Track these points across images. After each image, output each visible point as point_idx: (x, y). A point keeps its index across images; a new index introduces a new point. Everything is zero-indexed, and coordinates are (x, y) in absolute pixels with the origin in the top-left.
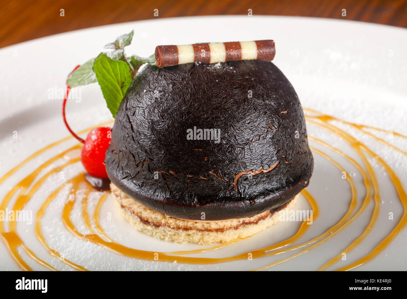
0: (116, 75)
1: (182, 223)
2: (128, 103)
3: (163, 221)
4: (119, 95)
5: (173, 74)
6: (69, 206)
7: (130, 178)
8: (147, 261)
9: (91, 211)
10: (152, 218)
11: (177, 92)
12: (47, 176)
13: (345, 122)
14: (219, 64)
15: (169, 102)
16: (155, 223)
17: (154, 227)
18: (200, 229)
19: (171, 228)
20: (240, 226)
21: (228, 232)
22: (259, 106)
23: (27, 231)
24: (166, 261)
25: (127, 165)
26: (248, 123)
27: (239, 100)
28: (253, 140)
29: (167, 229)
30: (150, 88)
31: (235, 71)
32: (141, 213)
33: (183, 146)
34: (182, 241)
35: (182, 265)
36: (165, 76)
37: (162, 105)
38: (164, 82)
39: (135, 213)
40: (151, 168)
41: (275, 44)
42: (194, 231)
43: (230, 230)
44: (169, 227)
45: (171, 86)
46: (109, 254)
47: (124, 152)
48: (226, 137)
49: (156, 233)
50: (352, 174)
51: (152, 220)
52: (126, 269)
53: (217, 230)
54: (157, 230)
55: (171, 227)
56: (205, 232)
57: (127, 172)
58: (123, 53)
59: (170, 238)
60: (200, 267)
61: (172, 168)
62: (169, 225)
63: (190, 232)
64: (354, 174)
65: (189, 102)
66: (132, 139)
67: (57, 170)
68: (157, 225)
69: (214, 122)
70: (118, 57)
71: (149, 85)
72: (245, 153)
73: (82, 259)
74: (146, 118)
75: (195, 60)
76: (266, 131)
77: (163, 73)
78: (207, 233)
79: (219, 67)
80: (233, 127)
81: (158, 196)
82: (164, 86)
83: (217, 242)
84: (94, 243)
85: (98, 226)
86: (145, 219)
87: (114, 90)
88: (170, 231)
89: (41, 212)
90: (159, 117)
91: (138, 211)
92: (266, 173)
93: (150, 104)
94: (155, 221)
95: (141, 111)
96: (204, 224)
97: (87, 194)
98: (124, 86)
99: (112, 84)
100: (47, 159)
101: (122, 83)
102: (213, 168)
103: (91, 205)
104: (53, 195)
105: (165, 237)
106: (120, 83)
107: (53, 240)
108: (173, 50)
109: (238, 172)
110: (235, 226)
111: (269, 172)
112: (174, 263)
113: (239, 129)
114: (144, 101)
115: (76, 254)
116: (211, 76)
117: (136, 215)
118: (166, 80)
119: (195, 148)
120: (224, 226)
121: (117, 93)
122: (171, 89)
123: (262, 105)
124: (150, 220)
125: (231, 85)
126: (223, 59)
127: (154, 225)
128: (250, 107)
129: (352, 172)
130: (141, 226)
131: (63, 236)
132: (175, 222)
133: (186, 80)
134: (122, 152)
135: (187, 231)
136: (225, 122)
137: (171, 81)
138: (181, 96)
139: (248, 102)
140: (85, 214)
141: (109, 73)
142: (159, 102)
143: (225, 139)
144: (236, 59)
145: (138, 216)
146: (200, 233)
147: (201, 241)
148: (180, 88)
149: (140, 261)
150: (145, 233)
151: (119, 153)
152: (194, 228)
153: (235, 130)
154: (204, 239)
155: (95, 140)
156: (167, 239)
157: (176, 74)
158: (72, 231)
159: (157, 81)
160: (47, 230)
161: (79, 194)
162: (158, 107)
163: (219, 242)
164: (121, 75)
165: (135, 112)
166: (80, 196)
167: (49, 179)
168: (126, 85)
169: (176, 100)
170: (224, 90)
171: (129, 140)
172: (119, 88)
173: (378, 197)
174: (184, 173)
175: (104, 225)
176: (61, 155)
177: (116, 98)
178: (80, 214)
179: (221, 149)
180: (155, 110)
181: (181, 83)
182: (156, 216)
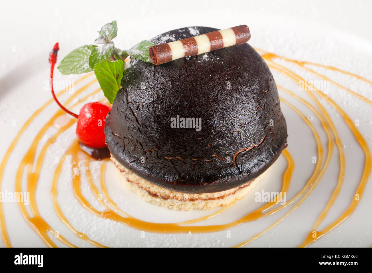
0: (112, 70)
1: (189, 196)
2: (129, 97)
3: (171, 195)
4: (114, 85)
5: (169, 71)
6: (76, 180)
7: (138, 162)
8: (166, 235)
9: (98, 184)
10: (160, 192)
11: (177, 89)
12: (45, 148)
13: (288, 60)
14: (206, 56)
15: (171, 98)
16: (164, 197)
17: (162, 199)
18: (205, 199)
19: (179, 201)
20: (237, 191)
21: (228, 197)
22: (248, 92)
23: (49, 213)
24: (182, 233)
25: (134, 150)
26: (242, 110)
27: (232, 91)
28: (246, 124)
29: (175, 201)
30: (149, 85)
31: (222, 63)
32: (149, 188)
33: (188, 136)
34: (189, 209)
35: (196, 235)
36: (162, 73)
37: (164, 101)
38: (163, 79)
39: (143, 188)
40: (159, 155)
41: (249, 29)
42: (199, 201)
43: (230, 196)
44: (177, 199)
45: (170, 83)
46: (130, 230)
47: (130, 140)
48: (224, 125)
49: (164, 204)
50: (310, 118)
51: (161, 194)
52: (150, 246)
53: (218, 198)
54: (165, 201)
55: (179, 199)
56: (209, 200)
57: (135, 156)
58: (113, 47)
59: (177, 207)
60: (212, 235)
61: (179, 155)
62: (177, 198)
63: (196, 202)
64: (312, 118)
65: (189, 98)
66: (138, 130)
67: (52, 141)
68: (165, 198)
69: (213, 114)
70: (110, 52)
71: (148, 82)
72: (240, 135)
73: (108, 239)
74: (151, 113)
75: (185, 55)
76: (256, 113)
77: (159, 70)
78: (210, 201)
79: (207, 60)
80: (229, 115)
81: (168, 178)
82: (163, 84)
83: (218, 206)
84: (113, 220)
85: (110, 201)
86: (154, 193)
87: (110, 82)
88: (177, 202)
89: (54, 191)
90: (163, 112)
91: (146, 187)
92: (258, 146)
93: (153, 100)
94: (163, 195)
95: (144, 106)
96: (208, 195)
97: (88, 165)
98: (119, 77)
99: (109, 77)
100: (39, 129)
101: (117, 75)
102: (215, 152)
103: (95, 176)
104: (58, 169)
105: (173, 206)
106: (115, 75)
107: (75, 221)
108: (166, 49)
109: (236, 151)
110: (233, 192)
111: (260, 145)
112: (189, 234)
113: (235, 116)
114: (146, 97)
115: (101, 235)
116: (204, 71)
117: (144, 189)
118: (164, 77)
119: (199, 137)
120: (225, 194)
121: (113, 83)
122: (171, 87)
123: (250, 91)
124: (158, 194)
125: (223, 78)
126: (208, 50)
127: (162, 197)
128: (241, 95)
129: (309, 116)
130: (150, 198)
131: (83, 216)
132: (182, 196)
133: (183, 77)
134: (128, 139)
135: (193, 202)
136: (223, 112)
137: (169, 78)
138: (181, 93)
139: (239, 91)
140: (93, 187)
141: (107, 70)
142: (161, 99)
143: (224, 127)
144: (219, 48)
145: (146, 190)
146: (204, 202)
147: (205, 208)
148: (178, 85)
149: (159, 235)
150: (153, 203)
151: (124, 139)
152: (199, 198)
153: (231, 118)
154: (208, 205)
155: (90, 118)
156: (175, 208)
157: (172, 72)
158: (89, 209)
159: (155, 78)
160: (67, 210)
161: (81, 165)
162: (161, 103)
163: (220, 206)
164: (116, 69)
165: (138, 106)
166: (83, 169)
167: (49, 152)
168: (120, 76)
169: (177, 97)
170: (217, 84)
171: (135, 130)
172: (115, 79)
173: (340, 141)
174: (190, 158)
175: (114, 199)
176: (51, 123)
177: (112, 88)
178: (89, 188)
179: (221, 135)
180: (158, 106)
181: (179, 80)
182: (164, 191)
